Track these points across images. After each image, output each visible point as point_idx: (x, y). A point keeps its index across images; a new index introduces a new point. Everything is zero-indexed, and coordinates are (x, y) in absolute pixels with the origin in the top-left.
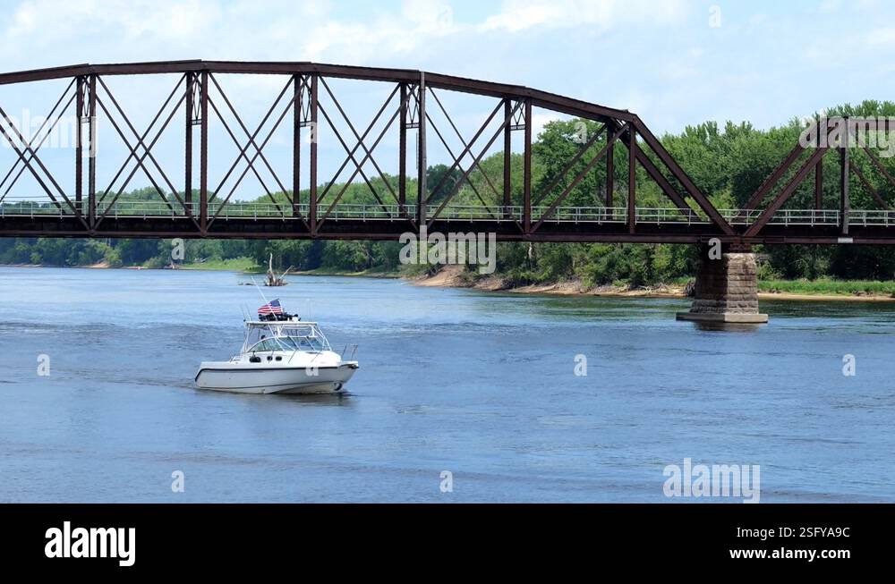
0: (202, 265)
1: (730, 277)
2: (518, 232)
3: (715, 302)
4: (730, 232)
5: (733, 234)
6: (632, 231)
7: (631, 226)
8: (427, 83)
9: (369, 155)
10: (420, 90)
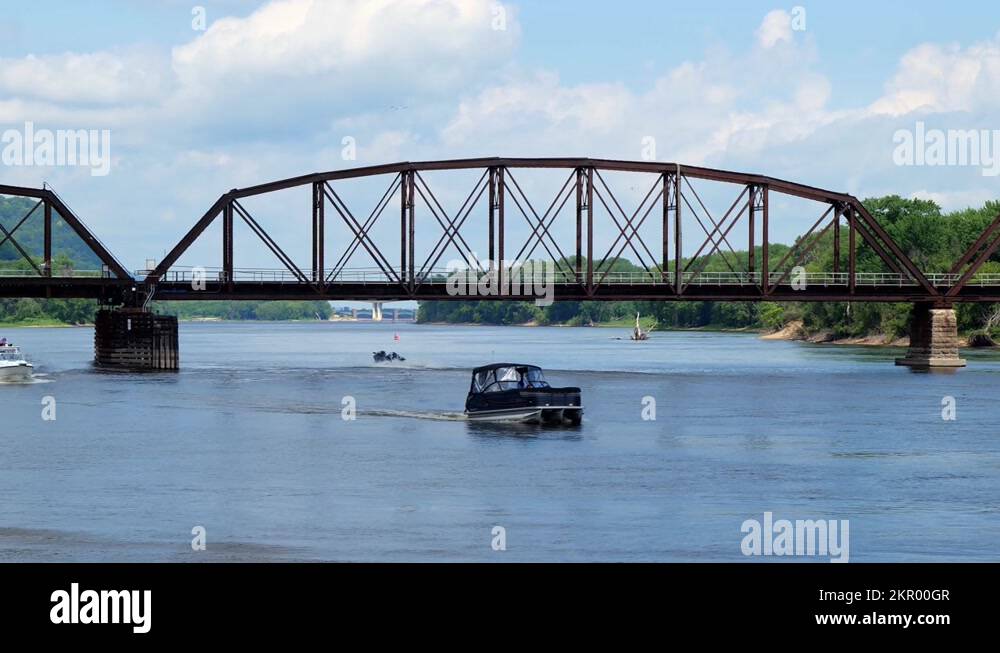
0: (619, 324)
1: (934, 329)
2: (759, 294)
3: (922, 349)
4: (933, 292)
5: (936, 293)
6: (852, 292)
7: (852, 288)
8: (682, 174)
9: (635, 232)
10: (676, 179)
